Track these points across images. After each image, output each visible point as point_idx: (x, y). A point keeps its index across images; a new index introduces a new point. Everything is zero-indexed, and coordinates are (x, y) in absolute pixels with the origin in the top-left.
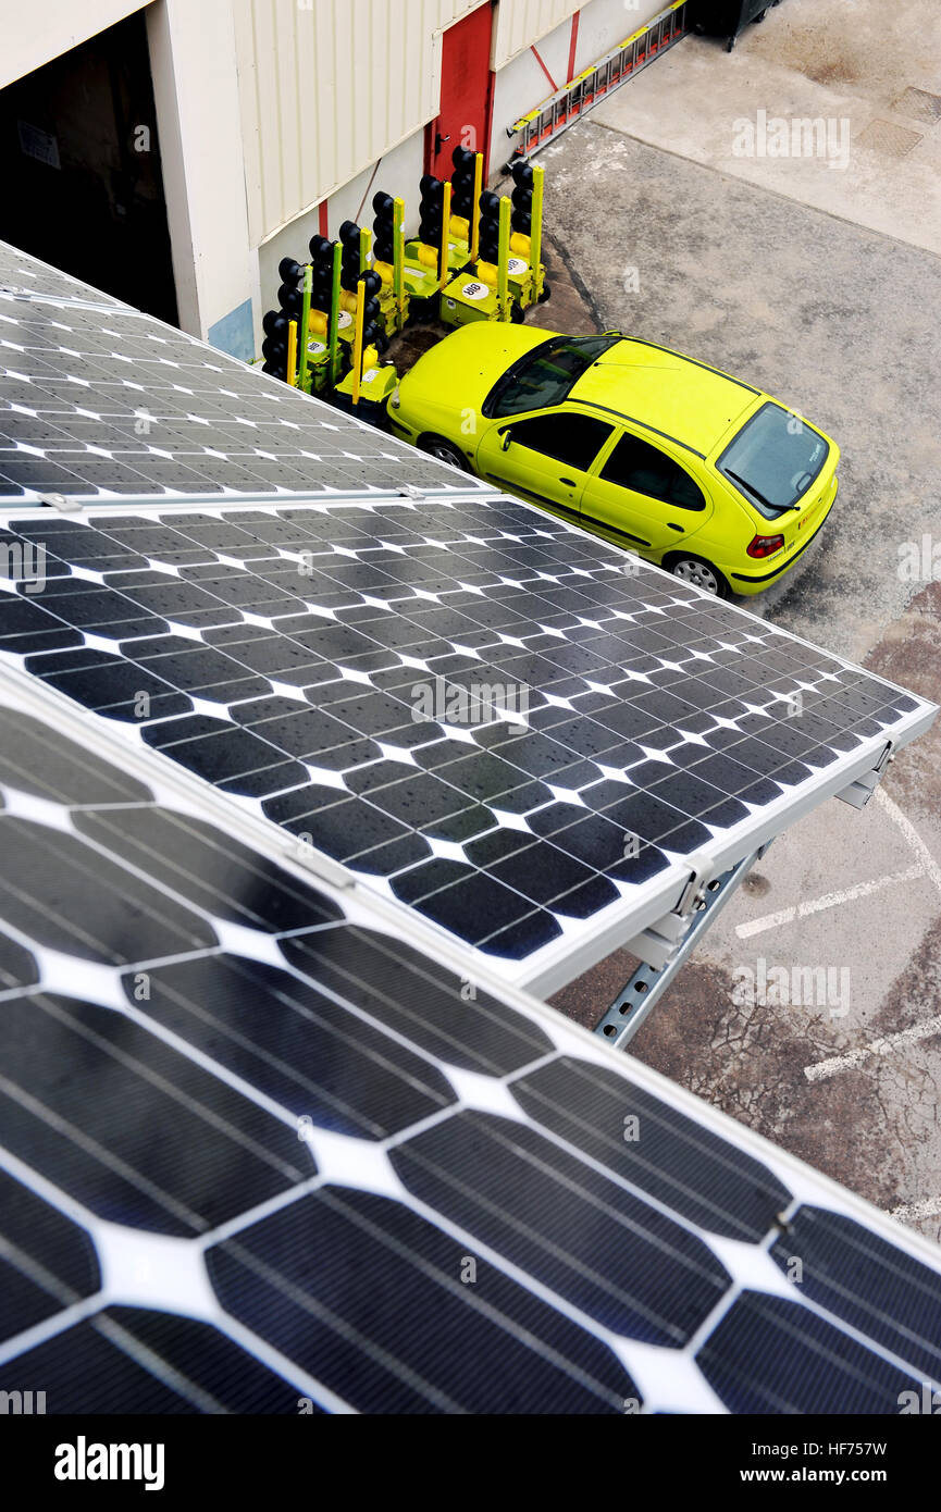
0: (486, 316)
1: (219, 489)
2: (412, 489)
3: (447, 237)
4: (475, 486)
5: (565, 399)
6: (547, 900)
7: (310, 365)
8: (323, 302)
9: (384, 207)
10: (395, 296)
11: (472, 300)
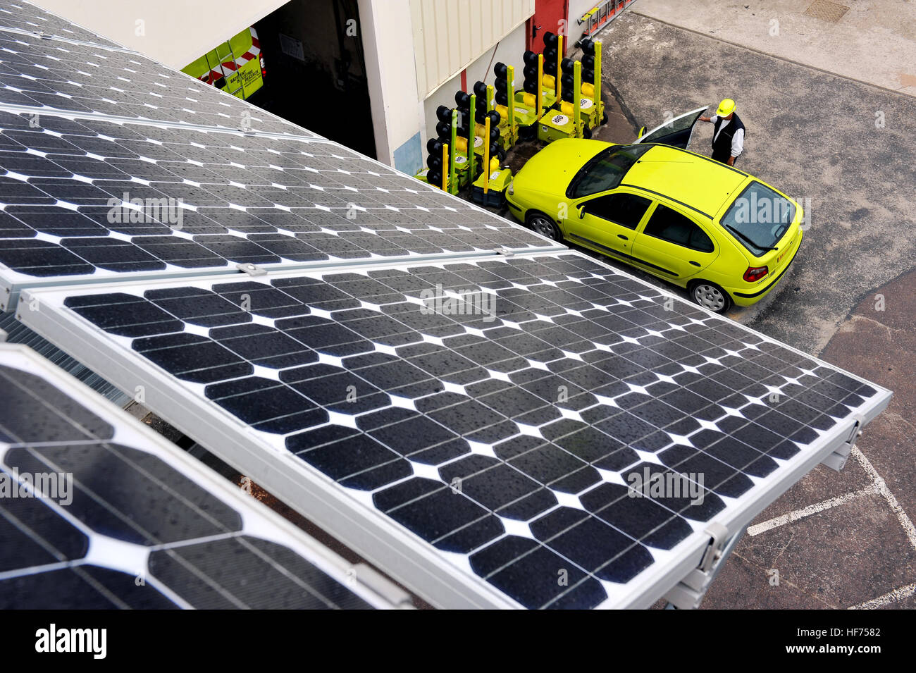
0: (567, 135)
1: (369, 255)
2: (506, 249)
3: (541, 88)
4: (550, 245)
5: (619, 184)
6: (595, 568)
7: (457, 171)
8: (465, 132)
9: (501, 72)
10: (509, 125)
11: (559, 125)
